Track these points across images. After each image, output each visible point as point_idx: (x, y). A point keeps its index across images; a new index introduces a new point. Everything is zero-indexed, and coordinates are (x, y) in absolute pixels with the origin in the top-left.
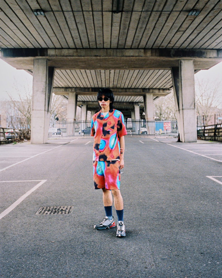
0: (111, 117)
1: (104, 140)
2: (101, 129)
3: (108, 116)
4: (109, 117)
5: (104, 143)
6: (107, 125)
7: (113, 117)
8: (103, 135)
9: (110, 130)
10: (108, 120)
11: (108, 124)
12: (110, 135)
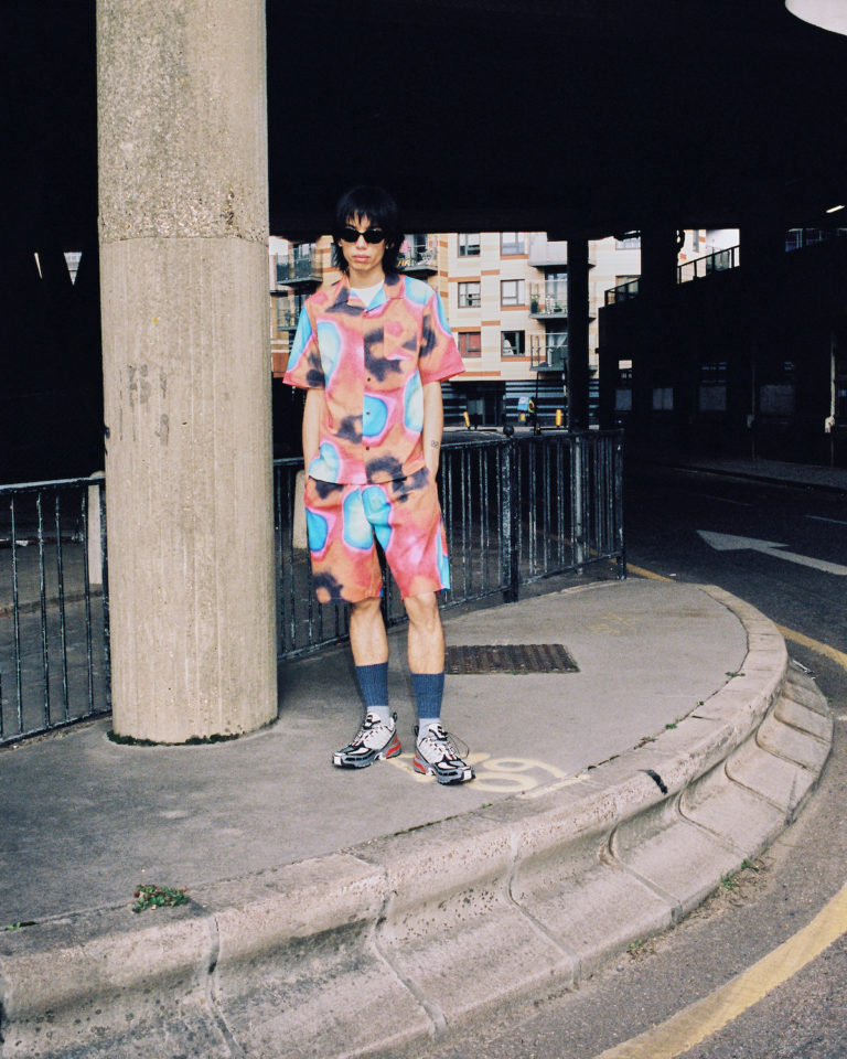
0: (398, 305)
1: (378, 396)
2: (360, 352)
3: (383, 301)
4: (389, 303)
5: (382, 408)
6: (386, 335)
7: (405, 303)
8: (374, 379)
9: (402, 354)
10: (384, 318)
11: (391, 332)
12: (402, 376)
